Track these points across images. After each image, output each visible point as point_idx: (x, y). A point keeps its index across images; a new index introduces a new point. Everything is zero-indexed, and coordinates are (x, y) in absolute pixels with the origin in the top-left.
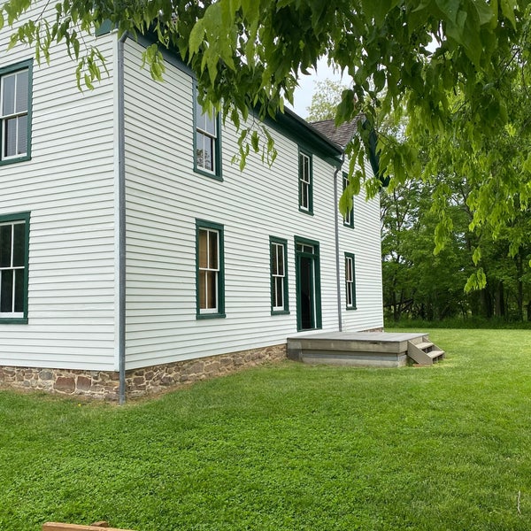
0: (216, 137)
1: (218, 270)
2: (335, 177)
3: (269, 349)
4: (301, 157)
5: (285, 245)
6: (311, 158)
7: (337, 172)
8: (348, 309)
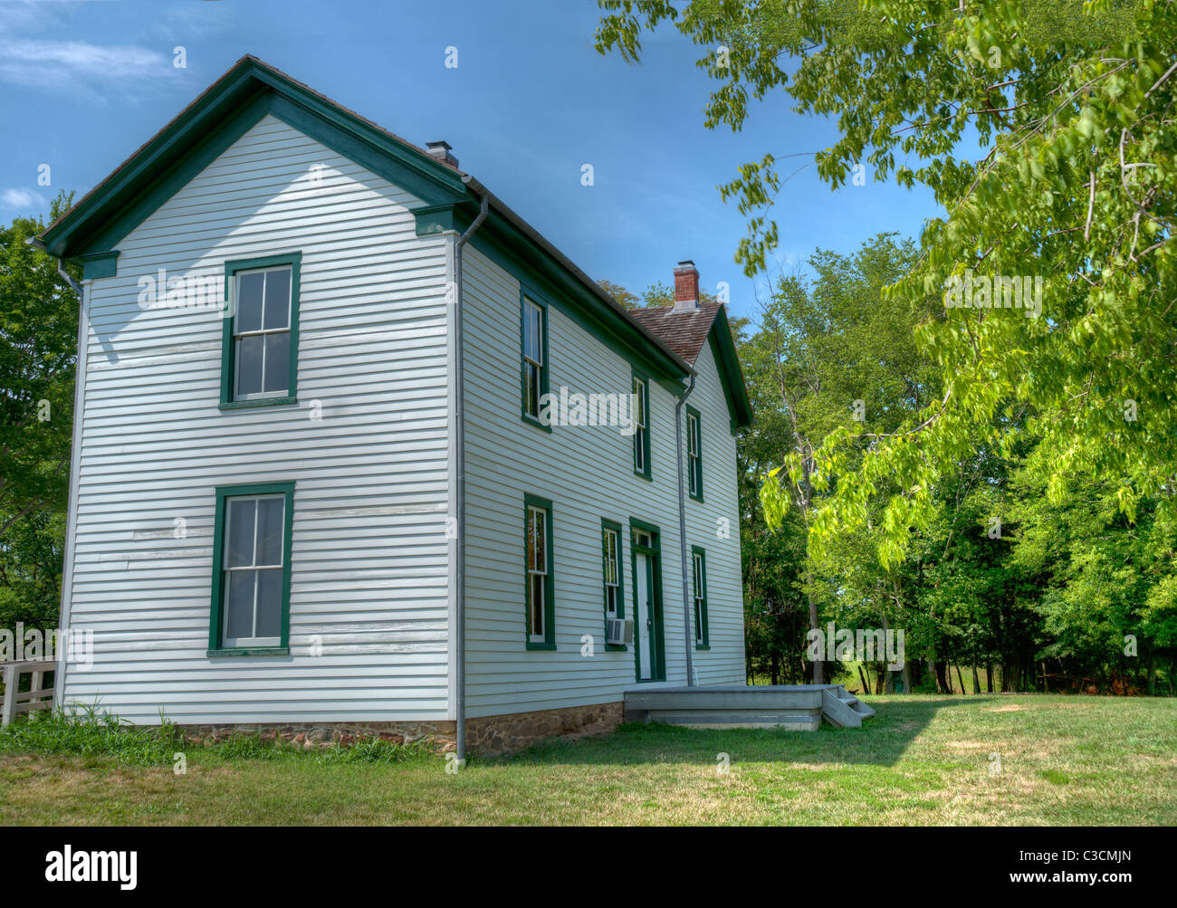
0: (541, 364)
1: (546, 573)
2: (678, 412)
3: (603, 708)
4: (634, 382)
5: (619, 532)
6: (646, 383)
7: (680, 404)
8: (698, 647)
